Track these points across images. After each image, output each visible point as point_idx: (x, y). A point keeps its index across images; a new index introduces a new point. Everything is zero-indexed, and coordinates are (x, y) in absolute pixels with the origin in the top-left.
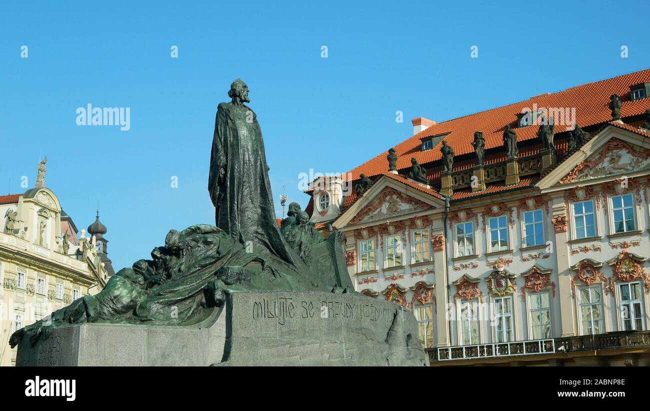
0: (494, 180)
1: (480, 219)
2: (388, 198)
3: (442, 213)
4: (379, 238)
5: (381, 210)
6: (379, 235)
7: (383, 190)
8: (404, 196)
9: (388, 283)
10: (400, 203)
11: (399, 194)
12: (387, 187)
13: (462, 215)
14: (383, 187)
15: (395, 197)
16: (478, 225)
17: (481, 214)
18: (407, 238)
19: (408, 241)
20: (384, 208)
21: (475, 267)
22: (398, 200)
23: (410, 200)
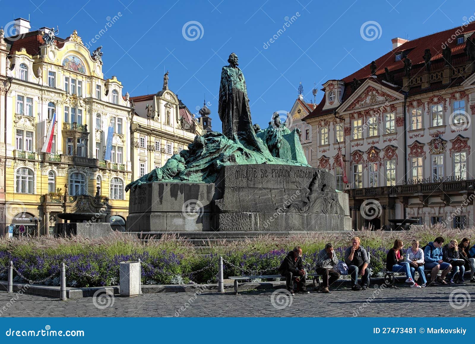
0: (436, 81)
1: (426, 106)
2: (370, 93)
3: (403, 102)
4: (365, 118)
5: (366, 100)
6: (364, 117)
7: (367, 89)
8: (380, 92)
9: (370, 146)
10: (378, 96)
11: (377, 91)
12: (369, 86)
13: (415, 103)
14: (367, 86)
15: (374, 92)
16: (425, 110)
17: (427, 103)
18: (381, 119)
19: (382, 120)
20: (368, 100)
21: (422, 136)
22: (376, 94)
23: (383, 94)
